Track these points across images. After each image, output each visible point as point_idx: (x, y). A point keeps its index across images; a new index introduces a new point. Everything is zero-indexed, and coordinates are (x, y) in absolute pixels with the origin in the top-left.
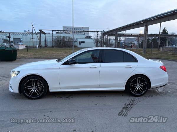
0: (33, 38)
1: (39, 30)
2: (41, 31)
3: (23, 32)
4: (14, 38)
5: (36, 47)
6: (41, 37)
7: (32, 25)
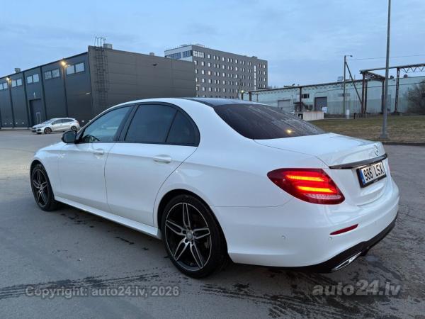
0: (344, 95)
1: (362, 72)
2: (364, 73)
3: (336, 81)
4: (316, 98)
5: (344, 116)
6: (368, 89)
7: (345, 63)
